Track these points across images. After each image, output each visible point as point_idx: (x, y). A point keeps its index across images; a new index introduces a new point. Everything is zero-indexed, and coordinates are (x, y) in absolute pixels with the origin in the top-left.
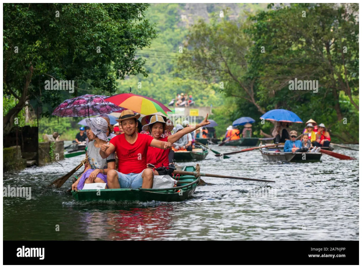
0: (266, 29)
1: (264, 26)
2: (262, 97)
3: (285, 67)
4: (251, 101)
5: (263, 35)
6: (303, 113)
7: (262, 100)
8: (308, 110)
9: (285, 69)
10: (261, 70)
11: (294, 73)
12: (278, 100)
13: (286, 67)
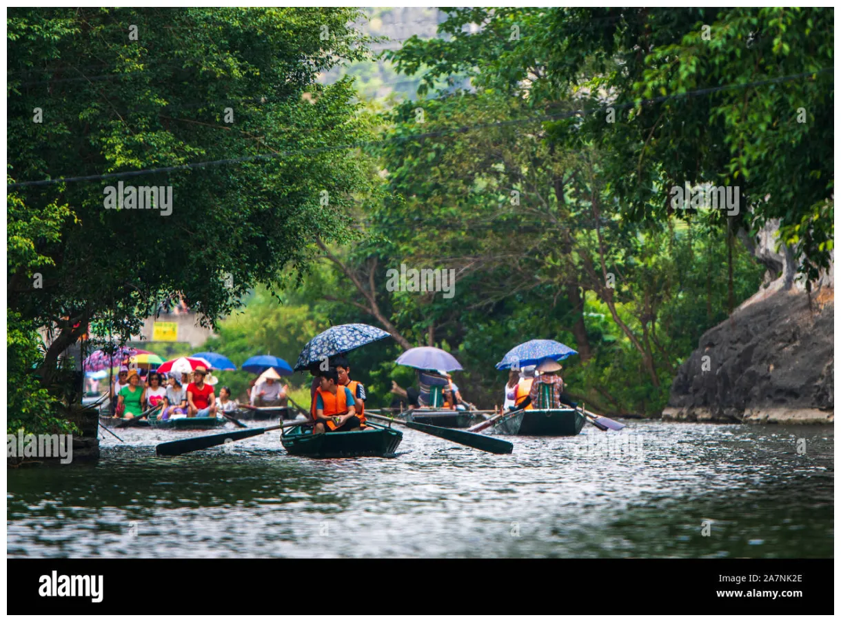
0: (417, 144)
1: (412, 138)
2: (407, 304)
3: (460, 234)
4: (369, 311)
5: (410, 158)
6: (493, 341)
7: (406, 312)
8: (506, 334)
9: (460, 239)
10: (403, 240)
11: (481, 249)
12: (439, 310)
13: (463, 233)
